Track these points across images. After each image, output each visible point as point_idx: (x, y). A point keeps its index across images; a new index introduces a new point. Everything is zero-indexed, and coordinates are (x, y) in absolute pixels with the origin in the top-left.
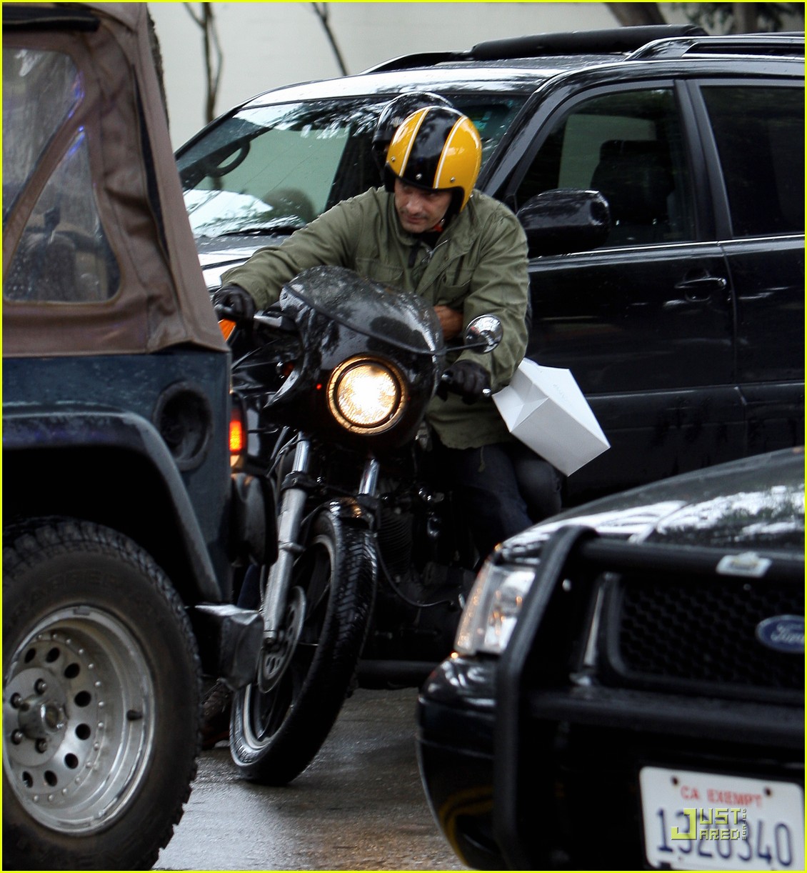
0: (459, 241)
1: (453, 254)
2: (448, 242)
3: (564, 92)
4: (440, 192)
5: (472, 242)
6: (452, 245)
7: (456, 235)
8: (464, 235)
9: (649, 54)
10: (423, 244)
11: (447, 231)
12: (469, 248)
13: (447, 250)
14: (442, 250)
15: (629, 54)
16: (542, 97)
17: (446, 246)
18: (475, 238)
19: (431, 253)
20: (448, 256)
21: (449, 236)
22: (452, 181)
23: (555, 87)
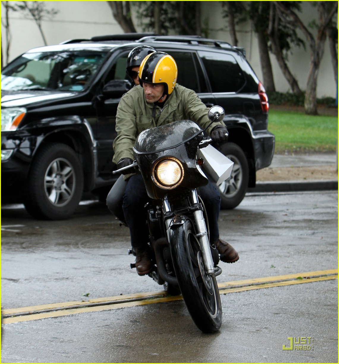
0: (172, 104)
1: (170, 110)
2: (168, 105)
3: (118, 52)
4: (156, 85)
5: (177, 104)
6: (170, 106)
7: (171, 102)
8: (174, 102)
9: (143, 41)
10: (158, 107)
11: (167, 101)
12: (177, 107)
13: (168, 109)
14: (165, 109)
15: (137, 41)
16: (112, 53)
17: (167, 107)
18: (178, 103)
19: (161, 110)
20: (168, 111)
21: (168, 103)
22: (160, 80)
23: (116, 50)
